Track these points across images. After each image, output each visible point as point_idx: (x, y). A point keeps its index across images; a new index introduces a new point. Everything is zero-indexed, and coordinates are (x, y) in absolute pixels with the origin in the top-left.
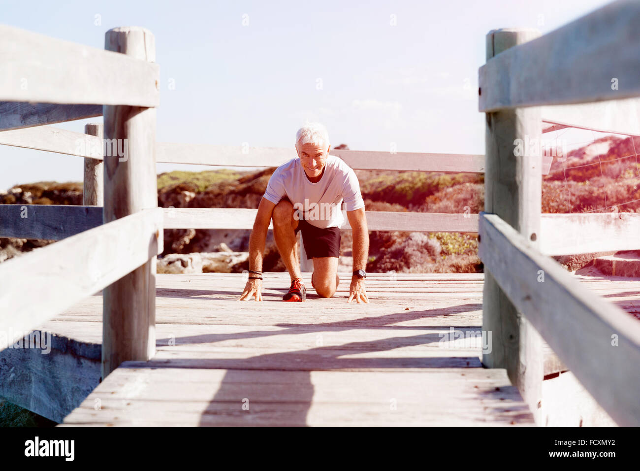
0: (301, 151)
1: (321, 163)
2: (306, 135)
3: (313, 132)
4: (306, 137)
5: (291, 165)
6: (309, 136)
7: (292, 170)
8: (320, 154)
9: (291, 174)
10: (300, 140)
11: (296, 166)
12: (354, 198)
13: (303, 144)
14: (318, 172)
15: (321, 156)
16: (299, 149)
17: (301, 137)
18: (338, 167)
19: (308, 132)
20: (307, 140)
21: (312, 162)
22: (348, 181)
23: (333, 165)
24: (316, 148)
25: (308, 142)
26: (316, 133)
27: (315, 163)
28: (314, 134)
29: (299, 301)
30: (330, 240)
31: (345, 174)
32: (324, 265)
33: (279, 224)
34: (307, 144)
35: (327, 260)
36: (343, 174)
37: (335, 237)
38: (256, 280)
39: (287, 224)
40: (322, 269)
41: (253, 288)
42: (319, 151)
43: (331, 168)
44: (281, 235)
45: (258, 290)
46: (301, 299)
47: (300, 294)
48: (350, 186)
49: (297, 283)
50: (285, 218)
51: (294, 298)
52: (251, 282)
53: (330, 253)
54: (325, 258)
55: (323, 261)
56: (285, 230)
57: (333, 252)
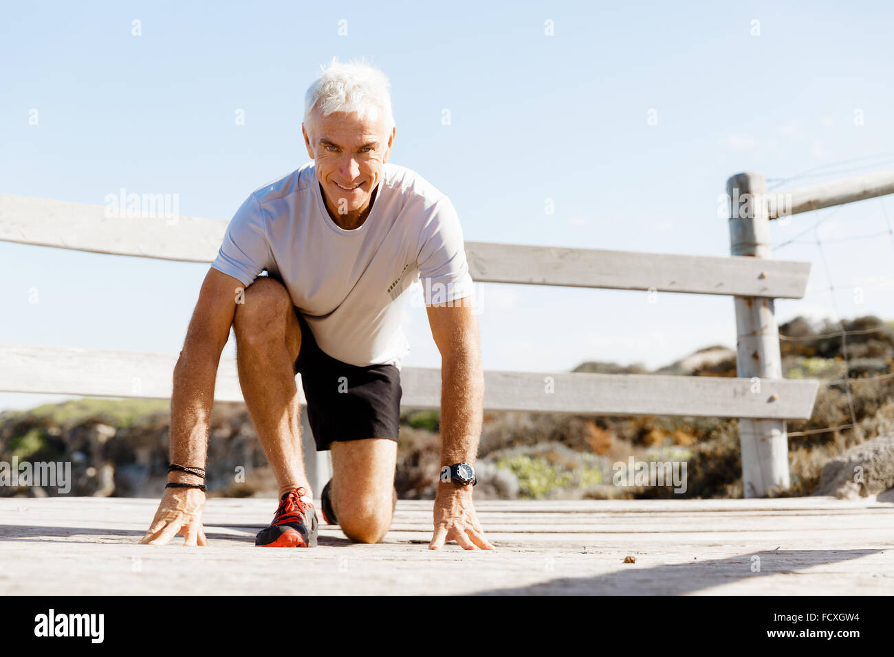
0: (319, 136)
1: (371, 171)
2: (333, 91)
3: (350, 84)
4: (334, 97)
5: (286, 187)
6: (342, 93)
7: (291, 198)
8: (368, 147)
9: (286, 206)
10: (316, 105)
11: (300, 189)
12: (449, 270)
13: (326, 114)
14: (362, 198)
15: (371, 152)
16: (313, 133)
17: (318, 99)
18: (411, 189)
19: (340, 84)
20: (336, 104)
21: (349, 164)
22: (436, 222)
23: (398, 185)
24: (361, 129)
25: (338, 109)
26: (359, 86)
27: (355, 170)
28: (354, 87)
29: (299, 545)
30: (378, 397)
31: (427, 205)
32: (363, 459)
33: (251, 340)
34: (336, 116)
35: (371, 448)
36: (423, 205)
37: (390, 389)
38: (190, 491)
39: (274, 341)
40: (357, 469)
41: (181, 515)
42: (368, 138)
43: (393, 191)
44: (256, 368)
45: (195, 520)
46: (307, 541)
47: (302, 530)
48: (439, 239)
49: (294, 499)
50: (268, 324)
51: (286, 537)
52: (175, 497)
53: (377, 427)
54: (363, 442)
55: (361, 450)
56: (269, 355)
57: (384, 425)
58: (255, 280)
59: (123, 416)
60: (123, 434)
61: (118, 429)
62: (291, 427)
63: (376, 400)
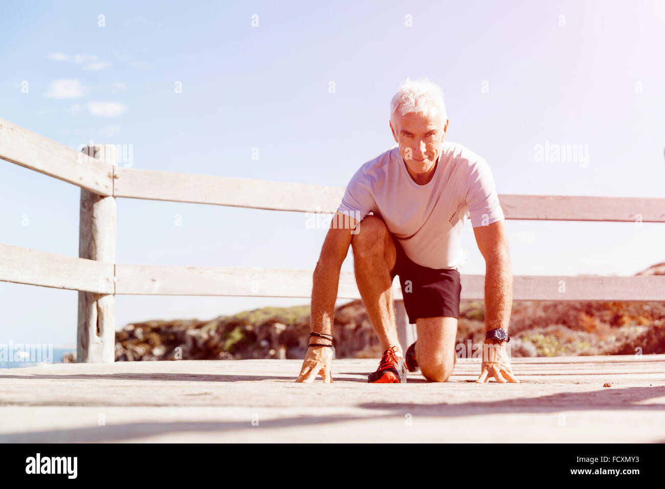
0: (400, 129)
1: (432, 149)
2: (407, 99)
3: (418, 94)
4: (407, 103)
5: (382, 161)
6: (413, 101)
7: (386, 167)
8: (431, 133)
9: (383, 172)
10: (397, 110)
11: (391, 161)
12: (487, 204)
13: (403, 114)
14: (429, 165)
15: (433, 136)
16: (396, 126)
17: (398, 104)
18: (460, 155)
19: (411, 95)
20: (409, 108)
21: (419, 145)
22: (476, 174)
23: (452, 153)
24: (426, 122)
25: (410, 111)
26: (423, 95)
27: (423, 148)
28: (420, 96)
29: (395, 382)
30: (446, 290)
31: (470, 164)
32: (436, 329)
33: (362, 255)
34: (410, 115)
35: (441, 322)
36: (467, 165)
37: (454, 285)
38: (323, 348)
39: (376, 255)
40: (432, 335)
41: (319, 362)
42: (431, 128)
43: (448, 159)
44: (366, 272)
45: (327, 366)
46: (400, 380)
47: (396, 373)
48: (479, 184)
49: (391, 354)
50: (372, 245)
51: (386, 377)
52: (314, 351)
53: (445, 310)
54: (436, 319)
55: (434, 323)
56: (373, 264)
57: (449, 309)
58: (364, 218)
59: (290, 317)
60: (291, 328)
61: (288, 325)
62: (388, 309)
63: (444, 292)
